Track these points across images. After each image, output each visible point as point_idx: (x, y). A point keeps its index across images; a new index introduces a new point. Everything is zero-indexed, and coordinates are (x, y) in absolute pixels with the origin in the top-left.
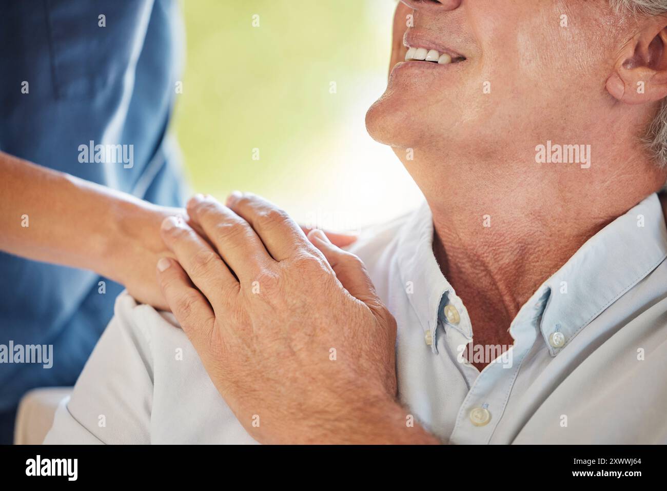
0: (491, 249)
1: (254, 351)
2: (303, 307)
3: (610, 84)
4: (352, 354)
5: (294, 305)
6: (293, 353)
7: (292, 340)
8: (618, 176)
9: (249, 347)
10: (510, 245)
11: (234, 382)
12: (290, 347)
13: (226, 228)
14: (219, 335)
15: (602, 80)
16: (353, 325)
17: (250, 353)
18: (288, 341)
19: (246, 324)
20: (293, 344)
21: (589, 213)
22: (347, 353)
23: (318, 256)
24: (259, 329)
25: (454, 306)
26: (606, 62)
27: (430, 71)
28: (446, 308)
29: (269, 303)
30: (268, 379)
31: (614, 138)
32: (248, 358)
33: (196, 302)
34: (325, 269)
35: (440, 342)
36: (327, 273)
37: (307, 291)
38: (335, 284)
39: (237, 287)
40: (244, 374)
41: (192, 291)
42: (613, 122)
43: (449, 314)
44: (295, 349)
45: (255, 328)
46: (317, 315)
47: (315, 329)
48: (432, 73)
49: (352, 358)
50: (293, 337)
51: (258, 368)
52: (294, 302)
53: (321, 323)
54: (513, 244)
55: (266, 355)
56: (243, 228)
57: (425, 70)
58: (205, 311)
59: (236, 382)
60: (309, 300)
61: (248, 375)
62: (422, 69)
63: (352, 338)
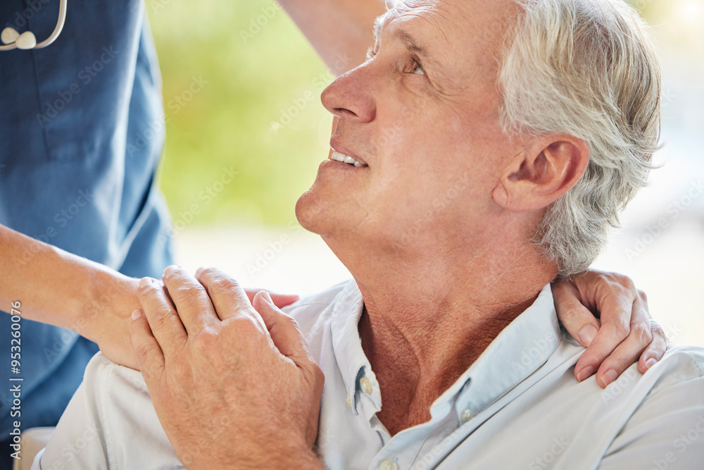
0: (403, 323)
1: (193, 400)
2: (236, 364)
3: (496, 194)
4: (277, 408)
5: (229, 361)
6: (226, 404)
7: (225, 392)
8: (511, 268)
9: (189, 396)
10: (421, 322)
11: (176, 426)
12: (223, 398)
13: (184, 291)
14: (166, 383)
15: (490, 190)
16: (279, 382)
17: (190, 402)
18: (221, 393)
19: (188, 375)
20: (226, 396)
21: (488, 301)
22: (273, 407)
23: (255, 317)
24: (198, 381)
25: (368, 379)
26: (493, 175)
27: (343, 171)
28: (361, 380)
29: (207, 357)
30: (204, 426)
31: (506, 237)
32: (188, 405)
33: (153, 350)
34: (260, 329)
35: (358, 406)
36: (261, 333)
37: (241, 349)
38: (267, 344)
39: (185, 341)
40: (184, 419)
41: (151, 339)
42: (504, 224)
43: (364, 386)
44: (228, 401)
45: (195, 380)
46: (248, 372)
47: (245, 384)
48: (345, 174)
49: (277, 411)
50: (227, 390)
51: (195, 415)
52: (230, 358)
53: (251, 380)
54: (424, 322)
55: (203, 405)
56: (197, 291)
57: (340, 171)
58: (158, 358)
59: (177, 426)
60: (243, 357)
61: (188, 420)
62: (337, 169)
63: (278, 394)
